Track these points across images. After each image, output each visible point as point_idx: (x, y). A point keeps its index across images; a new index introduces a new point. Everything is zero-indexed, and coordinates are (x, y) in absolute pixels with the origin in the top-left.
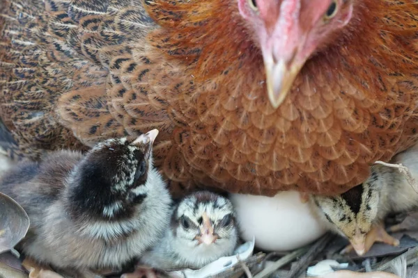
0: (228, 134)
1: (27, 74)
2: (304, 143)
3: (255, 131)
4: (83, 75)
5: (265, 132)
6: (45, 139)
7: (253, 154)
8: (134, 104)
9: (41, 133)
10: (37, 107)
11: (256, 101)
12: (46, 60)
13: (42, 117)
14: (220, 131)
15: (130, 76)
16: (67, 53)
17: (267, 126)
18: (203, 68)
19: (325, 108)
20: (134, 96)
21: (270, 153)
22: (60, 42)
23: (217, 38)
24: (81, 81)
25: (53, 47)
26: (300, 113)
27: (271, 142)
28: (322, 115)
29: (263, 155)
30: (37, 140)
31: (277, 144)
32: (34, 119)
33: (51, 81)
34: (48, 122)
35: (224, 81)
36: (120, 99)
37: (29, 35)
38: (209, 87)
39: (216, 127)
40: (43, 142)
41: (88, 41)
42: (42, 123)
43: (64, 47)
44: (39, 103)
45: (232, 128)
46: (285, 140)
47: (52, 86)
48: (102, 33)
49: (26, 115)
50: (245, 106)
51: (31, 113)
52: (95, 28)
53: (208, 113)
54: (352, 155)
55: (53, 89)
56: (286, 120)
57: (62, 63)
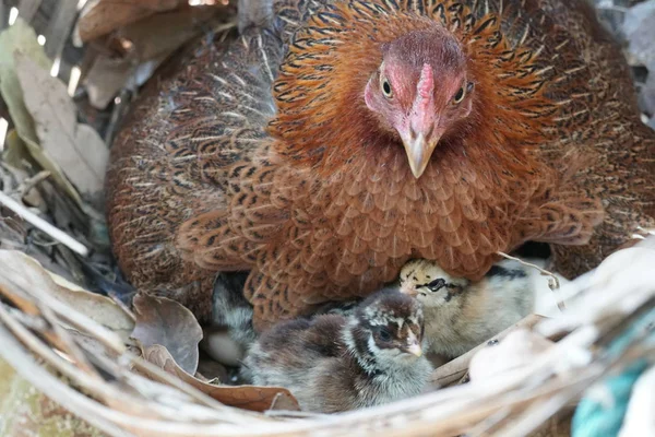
0: (352, 222)
1: (148, 210)
2: (425, 227)
3: (379, 214)
4: (202, 203)
5: (388, 214)
6: (165, 271)
7: (375, 240)
8: (255, 208)
9: (161, 264)
10: (158, 239)
11: (380, 183)
12: (166, 194)
13: (162, 249)
14: (344, 221)
15: (249, 181)
16: (187, 187)
17: (390, 208)
18: (327, 162)
19: (447, 191)
20: (254, 200)
21: (390, 237)
22: (180, 178)
23: (342, 131)
24: (201, 208)
25: (173, 183)
26: (423, 194)
27: (392, 224)
28: (444, 196)
29: (384, 239)
30: (157, 273)
31: (399, 227)
32: (154, 252)
33: (172, 212)
34: (168, 252)
35: (348, 169)
36: (240, 207)
37: (150, 177)
38: (334, 179)
39: (339, 218)
40: (162, 274)
41: (207, 165)
42: (163, 253)
43: (183, 182)
44: (160, 234)
45: (356, 214)
46: (406, 222)
47: (174, 217)
48: (220, 155)
49: (146, 249)
50: (369, 189)
51: (151, 246)
52: (213, 150)
53: (332, 205)
54: (473, 245)
55: (174, 220)
56: (409, 200)
57: (182, 195)
